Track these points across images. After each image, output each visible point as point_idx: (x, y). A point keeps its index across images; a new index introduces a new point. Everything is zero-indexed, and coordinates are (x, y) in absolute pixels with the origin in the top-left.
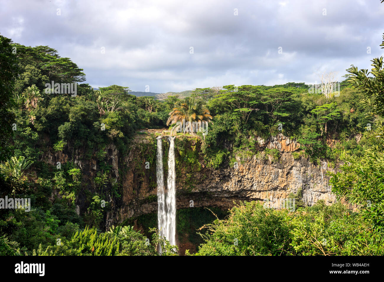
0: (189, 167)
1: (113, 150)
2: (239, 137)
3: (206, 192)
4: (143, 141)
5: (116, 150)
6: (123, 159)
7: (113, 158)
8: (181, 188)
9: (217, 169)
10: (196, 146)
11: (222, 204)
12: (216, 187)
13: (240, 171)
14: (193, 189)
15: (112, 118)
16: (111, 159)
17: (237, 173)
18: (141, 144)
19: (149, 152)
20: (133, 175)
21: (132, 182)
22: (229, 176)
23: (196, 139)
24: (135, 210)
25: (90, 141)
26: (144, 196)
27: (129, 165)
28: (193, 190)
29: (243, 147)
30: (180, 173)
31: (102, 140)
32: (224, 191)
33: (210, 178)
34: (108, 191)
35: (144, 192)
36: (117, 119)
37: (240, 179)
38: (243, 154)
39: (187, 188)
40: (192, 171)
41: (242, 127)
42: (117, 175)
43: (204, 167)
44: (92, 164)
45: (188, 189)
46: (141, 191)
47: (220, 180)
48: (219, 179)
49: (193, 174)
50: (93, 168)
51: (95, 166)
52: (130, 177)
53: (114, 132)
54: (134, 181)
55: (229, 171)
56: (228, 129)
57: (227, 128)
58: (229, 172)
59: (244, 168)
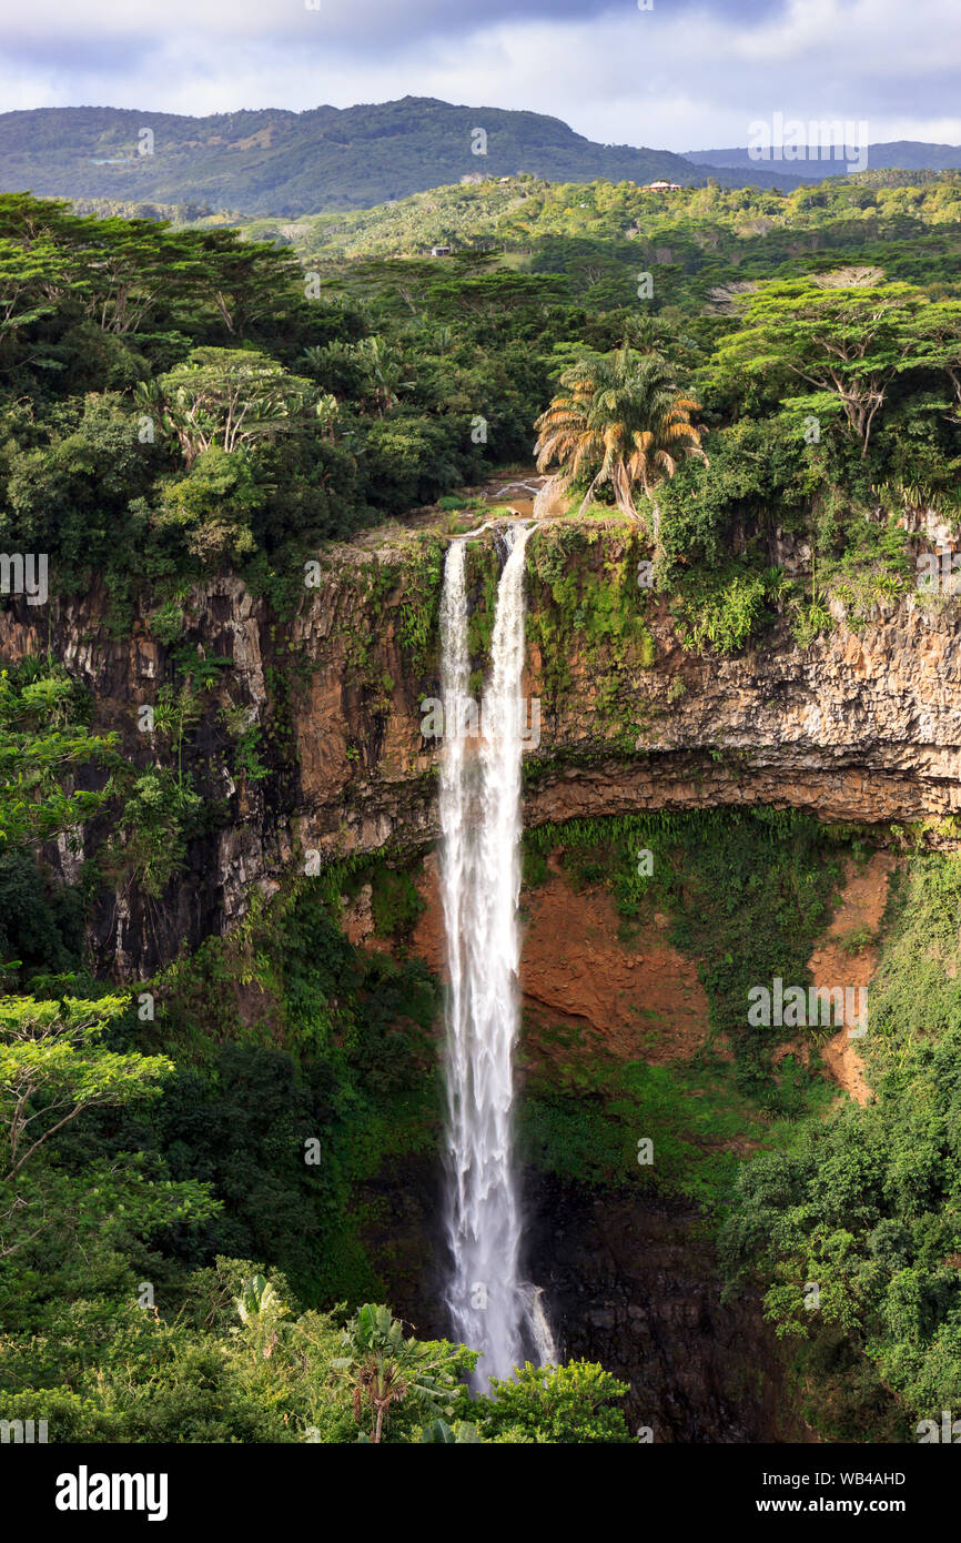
0: (604, 649)
1: (235, 596)
2: (831, 514)
3: (704, 752)
4: (378, 552)
5: (248, 599)
6: (287, 630)
7: (236, 626)
8: (583, 735)
9: (736, 654)
10: (625, 561)
11: (809, 799)
12: (749, 730)
13: (847, 661)
14: (641, 737)
15: (212, 476)
16: (228, 636)
17: (834, 672)
18: (364, 569)
19: (405, 596)
20: (339, 690)
21: (339, 716)
22: (801, 682)
23: (626, 533)
24: (393, 820)
25: (116, 571)
26: (404, 769)
27: (318, 653)
28: (642, 743)
29: (859, 556)
30: (566, 677)
31: (166, 565)
32: (789, 744)
33: (712, 694)
34: (218, 753)
35: (403, 751)
36: (231, 479)
37: (852, 696)
38: (858, 589)
39: (610, 735)
40: (620, 666)
41: (846, 470)
42: (259, 694)
43: (669, 648)
44: (138, 655)
45: (619, 737)
46: (388, 750)
47: (764, 700)
48: (757, 698)
49: (623, 676)
50: (144, 671)
51: (151, 665)
52: (328, 697)
53: (213, 533)
54: (347, 712)
55: (797, 661)
56: (775, 483)
57: (765, 482)
58: (800, 667)
59: (865, 651)
